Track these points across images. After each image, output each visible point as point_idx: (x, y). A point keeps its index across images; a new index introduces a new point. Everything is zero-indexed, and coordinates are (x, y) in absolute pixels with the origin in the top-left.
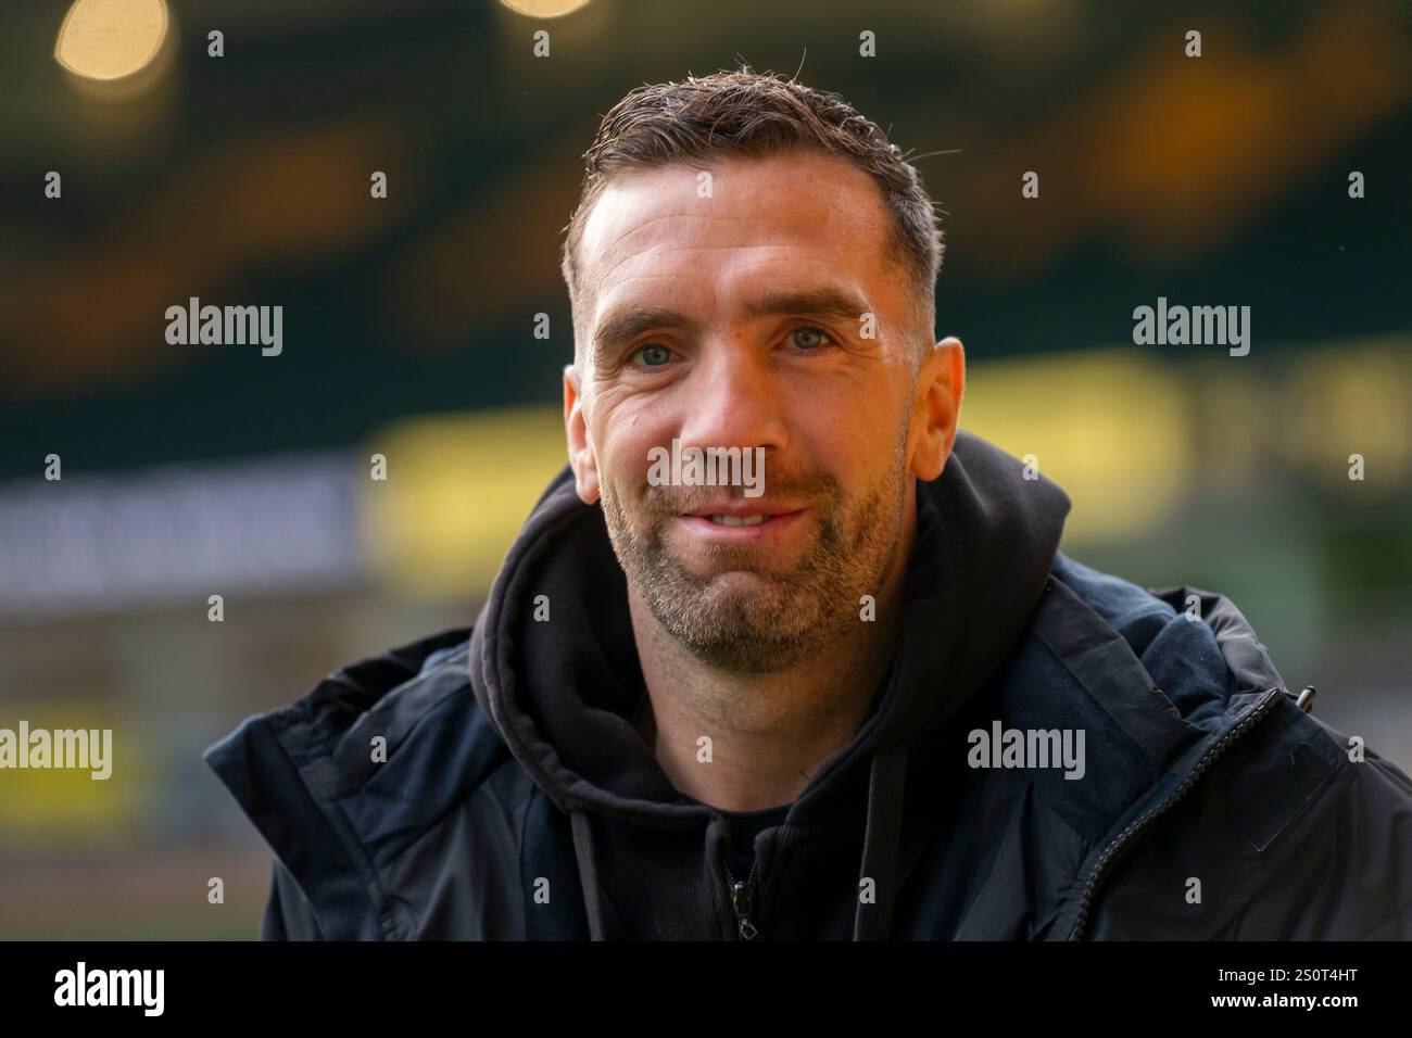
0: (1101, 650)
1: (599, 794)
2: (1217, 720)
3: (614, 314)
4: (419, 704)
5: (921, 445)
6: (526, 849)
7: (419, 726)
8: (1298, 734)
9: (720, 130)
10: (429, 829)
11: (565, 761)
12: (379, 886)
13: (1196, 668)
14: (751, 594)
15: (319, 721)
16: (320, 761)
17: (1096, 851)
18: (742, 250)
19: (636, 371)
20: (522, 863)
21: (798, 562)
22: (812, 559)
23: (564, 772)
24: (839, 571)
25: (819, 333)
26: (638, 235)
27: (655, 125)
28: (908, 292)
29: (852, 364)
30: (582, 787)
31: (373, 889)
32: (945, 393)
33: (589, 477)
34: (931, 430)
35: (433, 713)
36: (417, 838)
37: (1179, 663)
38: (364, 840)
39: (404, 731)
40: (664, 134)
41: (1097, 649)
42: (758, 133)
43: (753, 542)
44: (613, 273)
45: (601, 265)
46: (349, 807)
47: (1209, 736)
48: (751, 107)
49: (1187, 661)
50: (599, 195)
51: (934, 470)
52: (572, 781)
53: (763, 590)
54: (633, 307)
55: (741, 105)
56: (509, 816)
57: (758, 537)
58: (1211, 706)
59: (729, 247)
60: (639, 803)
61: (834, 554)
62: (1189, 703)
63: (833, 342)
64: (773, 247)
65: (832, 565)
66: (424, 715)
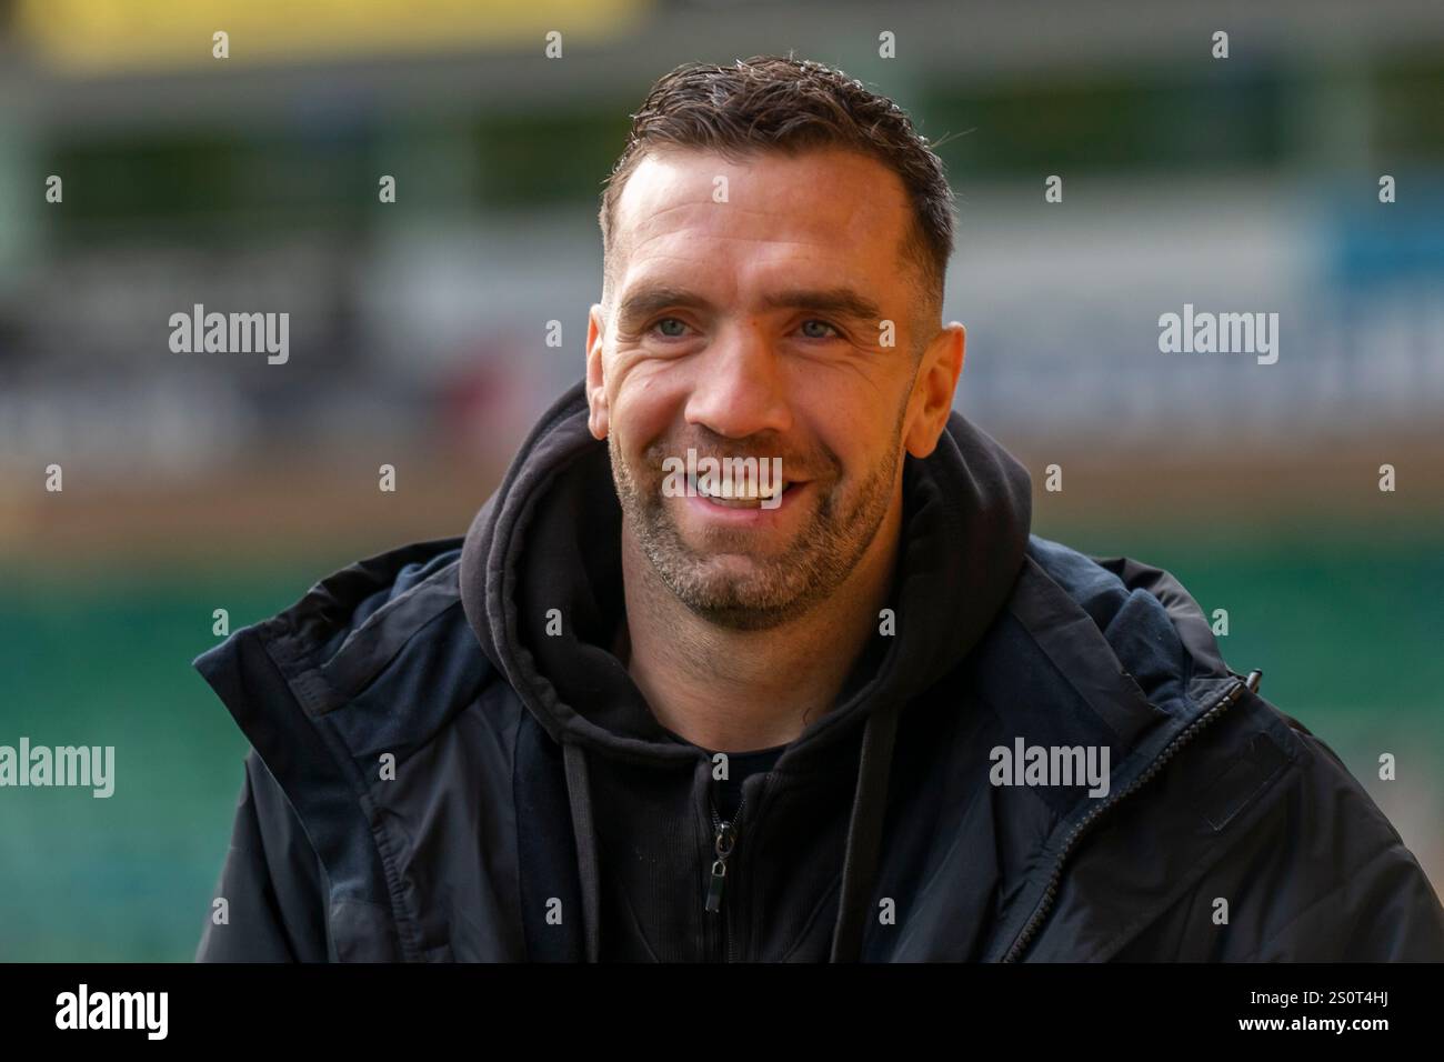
0: (1069, 629)
1: (597, 731)
2: (1178, 702)
3: (642, 287)
4: (409, 623)
5: (917, 425)
6: (518, 770)
7: (410, 646)
8: (1259, 723)
9: (760, 126)
10: (421, 747)
11: (563, 696)
12: (371, 798)
13: (1154, 647)
14: (744, 578)
15: (303, 634)
16: (308, 673)
17: (1064, 822)
18: (766, 244)
19: (654, 340)
20: (515, 783)
21: (794, 541)
22: (807, 537)
23: (563, 708)
24: (831, 545)
25: (827, 325)
26: (674, 214)
27: (700, 112)
28: (919, 287)
29: (857, 355)
30: (579, 722)
31: (364, 801)
32: (945, 373)
33: (601, 415)
34: (927, 409)
35: (422, 633)
36: (410, 755)
37: (1140, 643)
38: (354, 756)
39: (393, 651)
40: (706, 122)
41: (1065, 628)
42: (795, 133)
43: (751, 524)
44: (645, 247)
45: (634, 236)
46: (339, 720)
47: (1174, 719)
48: (791, 107)
49: (1146, 640)
50: (640, 160)
51: (925, 448)
52: (570, 716)
53: (756, 574)
54: (659, 284)
55: (782, 104)
56: (500, 736)
57: (757, 520)
58: (1171, 686)
59: (755, 240)
60: (635, 743)
61: (827, 530)
62: (1152, 682)
63: (840, 335)
64: (796, 244)
65: (824, 541)
66: (414, 635)
